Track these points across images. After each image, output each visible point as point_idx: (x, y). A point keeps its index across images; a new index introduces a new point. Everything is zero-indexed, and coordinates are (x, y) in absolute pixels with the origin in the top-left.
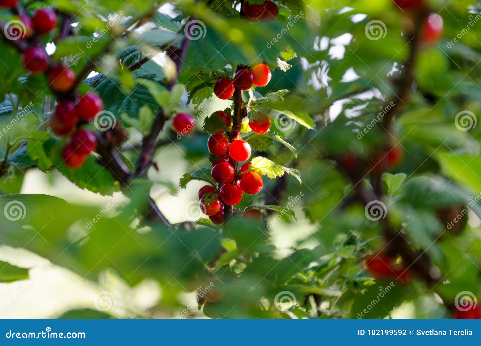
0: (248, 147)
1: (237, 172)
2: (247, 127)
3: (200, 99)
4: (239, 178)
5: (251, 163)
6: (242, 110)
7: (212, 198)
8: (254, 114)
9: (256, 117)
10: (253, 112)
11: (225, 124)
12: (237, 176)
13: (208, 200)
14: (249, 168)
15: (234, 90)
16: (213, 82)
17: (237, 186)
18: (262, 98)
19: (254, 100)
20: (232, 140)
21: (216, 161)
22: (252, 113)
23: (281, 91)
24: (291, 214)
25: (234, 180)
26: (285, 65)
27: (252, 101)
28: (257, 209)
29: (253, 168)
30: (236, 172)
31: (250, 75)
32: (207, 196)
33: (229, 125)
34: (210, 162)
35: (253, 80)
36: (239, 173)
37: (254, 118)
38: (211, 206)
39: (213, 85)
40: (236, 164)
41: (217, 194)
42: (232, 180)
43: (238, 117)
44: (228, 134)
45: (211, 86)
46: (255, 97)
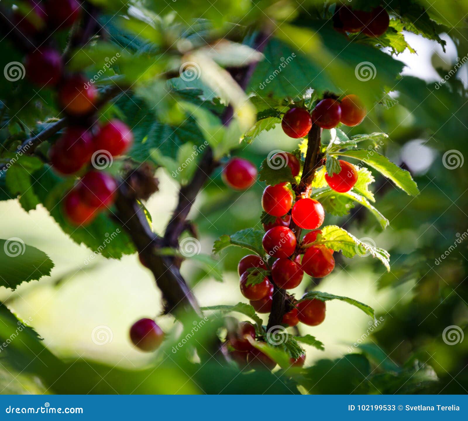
0: (320, 209)
1: (299, 244)
2: (322, 179)
3: (256, 131)
4: (302, 252)
5: (321, 233)
6: (318, 155)
7: (259, 275)
8: (335, 164)
9: (338, 169)
10: (335, 162)
11: (291, 173)
12: (298, 249)
13: (253, 278)
14: (317, 240)
15: (311, 127)
16: (282, 111)
17: (297, 263)
18: (348, 141)
19: (337, 142)
20: (298, 196)
21: (270, 223)
22: (333, 162)
23: (376, 134)
24: (370, 313)
25: (293, 254)
26: (389, 100)
27: (333, 144)
28: (321, 298)
29: (323, 241)
30: (297, 241)
31: (337, 109)
32: (252, 272)
33: (297, 174)
34: (262, 224)
35: (340, 117)
36: (301, 245)
37: (335, 171)
38: (255, 287)
39: (282, 116)
40: (300, 231)
41: (266, 271)
42: (292, 254)
43: (311, 165)
44: (294, 187)
45: (279, 117)
46: (338, 138)
